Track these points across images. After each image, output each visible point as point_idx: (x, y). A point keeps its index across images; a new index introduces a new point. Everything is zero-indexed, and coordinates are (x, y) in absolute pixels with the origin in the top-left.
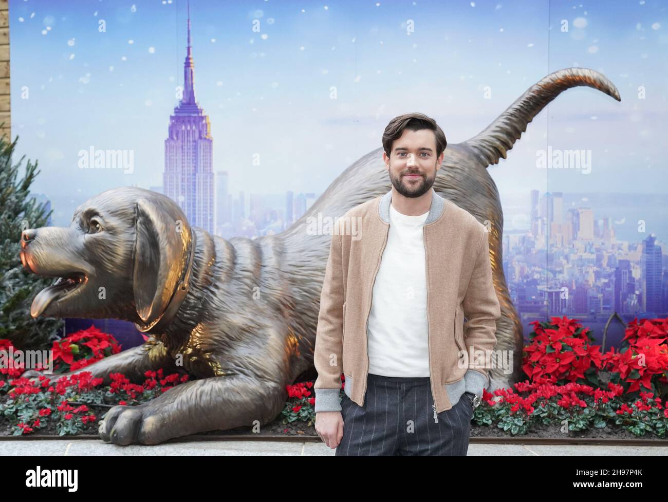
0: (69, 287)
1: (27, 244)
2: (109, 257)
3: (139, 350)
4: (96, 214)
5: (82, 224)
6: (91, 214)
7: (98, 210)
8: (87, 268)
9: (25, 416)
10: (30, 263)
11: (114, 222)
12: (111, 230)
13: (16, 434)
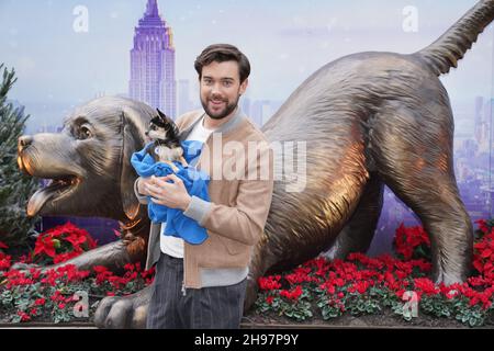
0: (62, 188)
1: (24, 149)
2: (99, 161)
3: (118, 244)
4: (86, 121)
5: (72, 131)
6: (81, 121)
7: (88, 118)
8: (79, 171)
9: (22, 304)
10: (27, 166)
11: (102, 129)
12: (100, 137)
13: (15, 321)
